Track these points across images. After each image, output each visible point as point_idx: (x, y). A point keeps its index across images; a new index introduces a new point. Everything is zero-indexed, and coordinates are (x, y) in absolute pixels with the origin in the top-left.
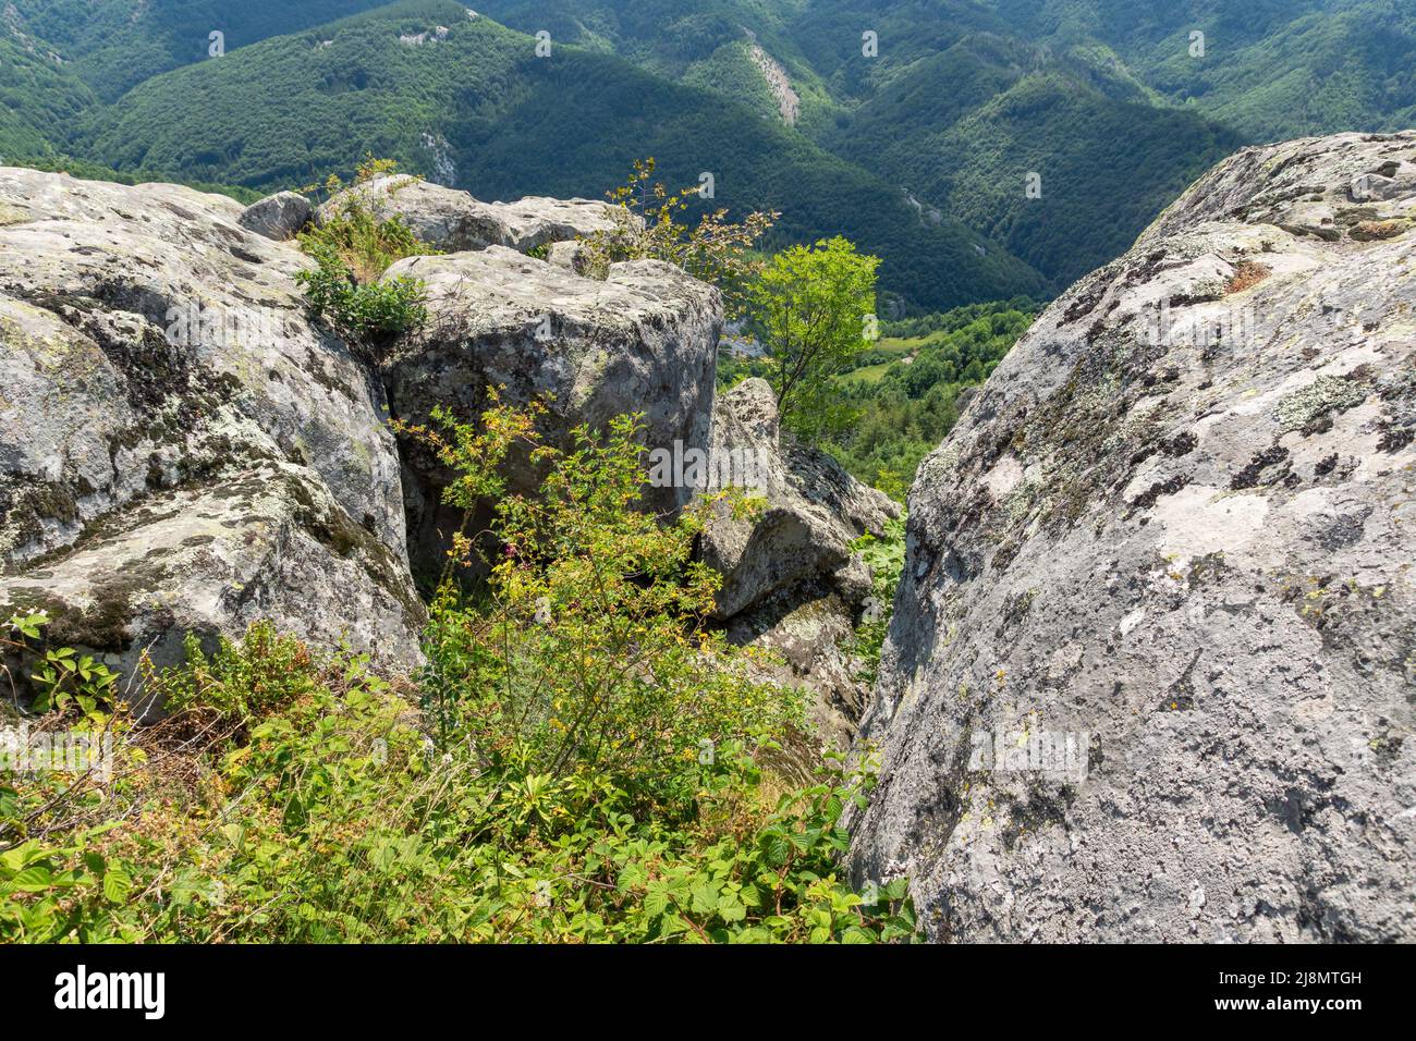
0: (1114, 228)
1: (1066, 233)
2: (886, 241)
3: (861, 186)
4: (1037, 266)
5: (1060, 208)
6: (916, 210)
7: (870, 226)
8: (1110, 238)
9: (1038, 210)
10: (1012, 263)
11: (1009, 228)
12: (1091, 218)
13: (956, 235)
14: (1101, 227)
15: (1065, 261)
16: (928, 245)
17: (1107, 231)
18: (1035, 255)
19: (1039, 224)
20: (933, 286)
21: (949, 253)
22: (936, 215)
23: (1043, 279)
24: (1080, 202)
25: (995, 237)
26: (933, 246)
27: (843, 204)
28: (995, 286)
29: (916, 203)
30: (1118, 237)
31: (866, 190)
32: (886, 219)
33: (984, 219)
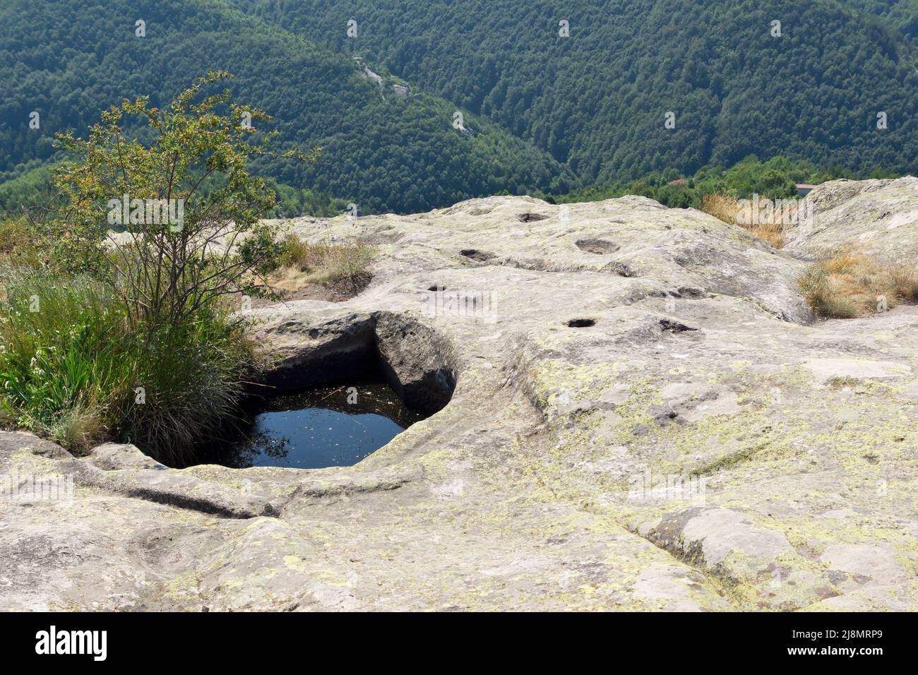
0: (634, 87)
1: (574, 100)
2: (339, 130)
3: (297, 59)
4: (544, 146)
5: (565, 67)
6: (374, 85)
7: (315, 111)
8: (629, 102)
9: (536, 73)
10: (510, 145)
11: (504, 99)
12: (602, 79)
13: (432, 115)
14: (617, 89)
15: (578, 135)
16: (397, 131)
17: (624, 93)
18: (539, 131)
19: (539, 92)
20: (408, 185)
21: (424, 139)
22: (401, 89)
23: (554, 162)
24: (587, 58)
25: (488, 112)
26: (403, 131)
27: (274, 84)
28: (492, 177)
29: (374, 75)
30: (638, 100)
31: (304, 63)
32: (337, 101)
33: (472, 90)
